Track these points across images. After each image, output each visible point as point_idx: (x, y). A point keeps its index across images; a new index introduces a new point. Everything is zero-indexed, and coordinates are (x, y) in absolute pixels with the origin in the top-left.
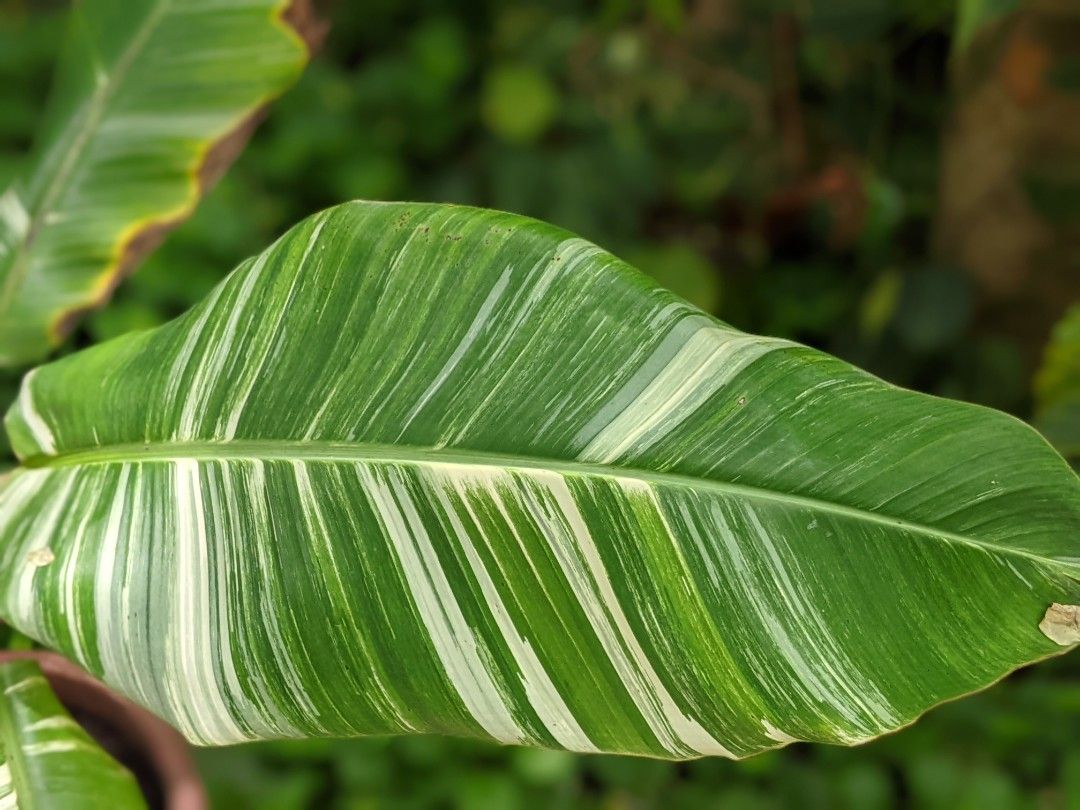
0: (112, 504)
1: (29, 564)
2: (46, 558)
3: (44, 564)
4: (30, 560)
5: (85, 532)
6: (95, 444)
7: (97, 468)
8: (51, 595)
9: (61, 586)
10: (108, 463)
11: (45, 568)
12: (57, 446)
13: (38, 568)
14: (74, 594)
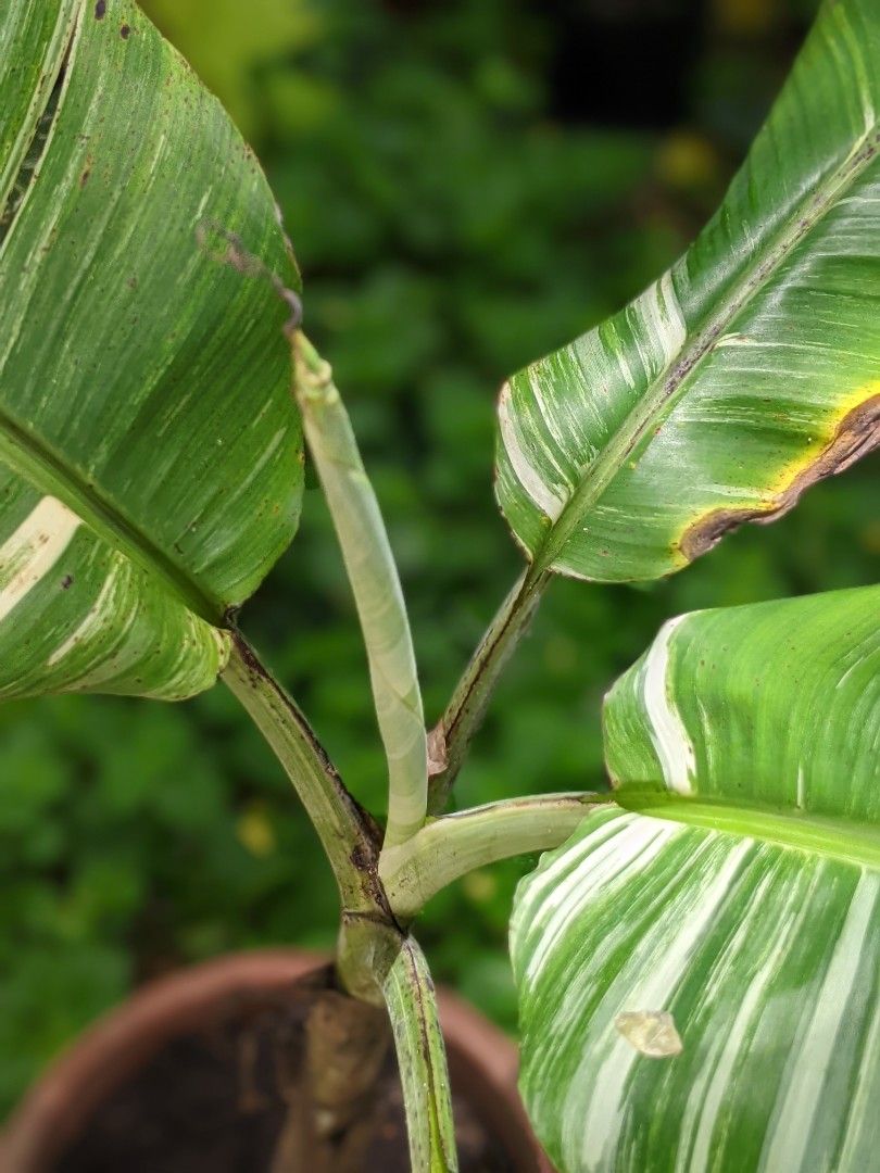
0: (829, 959)
1: (621, 1041)
2: (663, 1040)
3: (657, 1053)
4: (623, 1031)
5: (761, 1007)
6: (792, 803)
7: (795, 862)
8: (661, 1133)
9: (688, 1121)
10: (823, 857)
11: (658, 1065)
12: (701, 778)
13: (640, 1057)
14: (713, 1147)
